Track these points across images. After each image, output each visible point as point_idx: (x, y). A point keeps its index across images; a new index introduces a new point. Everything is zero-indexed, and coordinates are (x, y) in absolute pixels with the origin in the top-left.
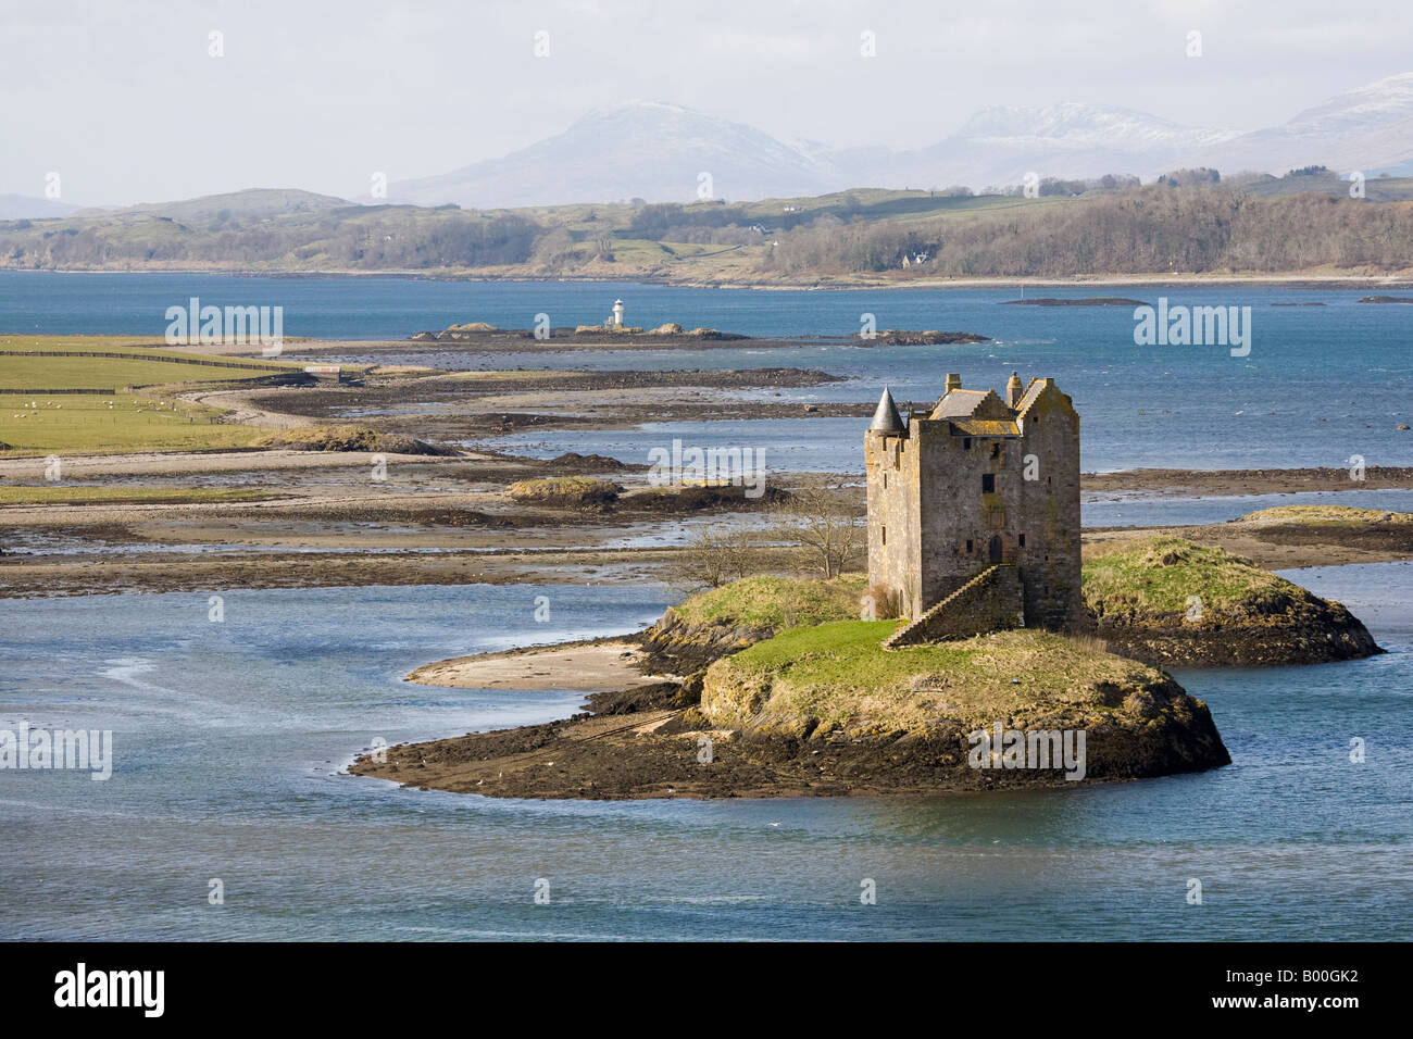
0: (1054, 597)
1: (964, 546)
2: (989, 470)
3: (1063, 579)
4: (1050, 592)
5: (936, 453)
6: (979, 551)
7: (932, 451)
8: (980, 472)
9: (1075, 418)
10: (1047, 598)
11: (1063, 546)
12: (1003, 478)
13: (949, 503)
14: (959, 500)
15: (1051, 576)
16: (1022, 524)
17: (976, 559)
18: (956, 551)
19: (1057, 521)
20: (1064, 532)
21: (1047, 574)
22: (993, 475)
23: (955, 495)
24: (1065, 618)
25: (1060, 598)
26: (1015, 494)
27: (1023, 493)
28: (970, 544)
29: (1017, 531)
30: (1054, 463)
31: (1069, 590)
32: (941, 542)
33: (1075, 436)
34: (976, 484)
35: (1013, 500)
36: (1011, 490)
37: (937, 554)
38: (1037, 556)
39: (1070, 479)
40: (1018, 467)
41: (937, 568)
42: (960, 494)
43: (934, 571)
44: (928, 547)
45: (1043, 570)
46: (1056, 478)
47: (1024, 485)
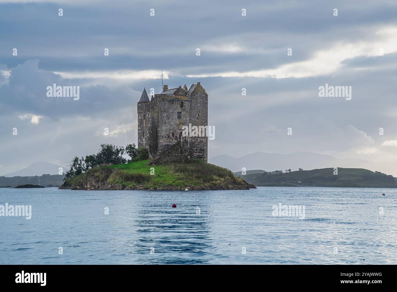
0: (199, 152)
1: (171, 135)
2: (180, 111)
3: (202, 147)
4: (198, 151)
5: (163, 104)
6: (176, 137)
7: (162, 104)
8: (176, 111)
9: (207, 95)
10: (196, 153)
12: (184, 114)
13: (167, 121)
14: (170, 120)
17: (175, 139)
18: (169, 136)
21: (197, 145)
22: (181, 112)
23: (169, 119)
24: (202, 159)
25: (201, 153)
26: (188, 119)
27: (190, 119)
28: (173, 134)
30: (200, 109)
31: (204, 150)
32: (164, 133)
33: (207, 101)
34: (176, 115)
35: (187, 121)
36: (186, 117)
37: (162, 137)
38: (194, 139)
39: (205, 115)
40: (189, 110)
41: (162, 142)
42: (170, 118)
43: (161, 143)
44: (160, 135)
45: (196, 144)
46: (200, 114)
47: (190, 116)
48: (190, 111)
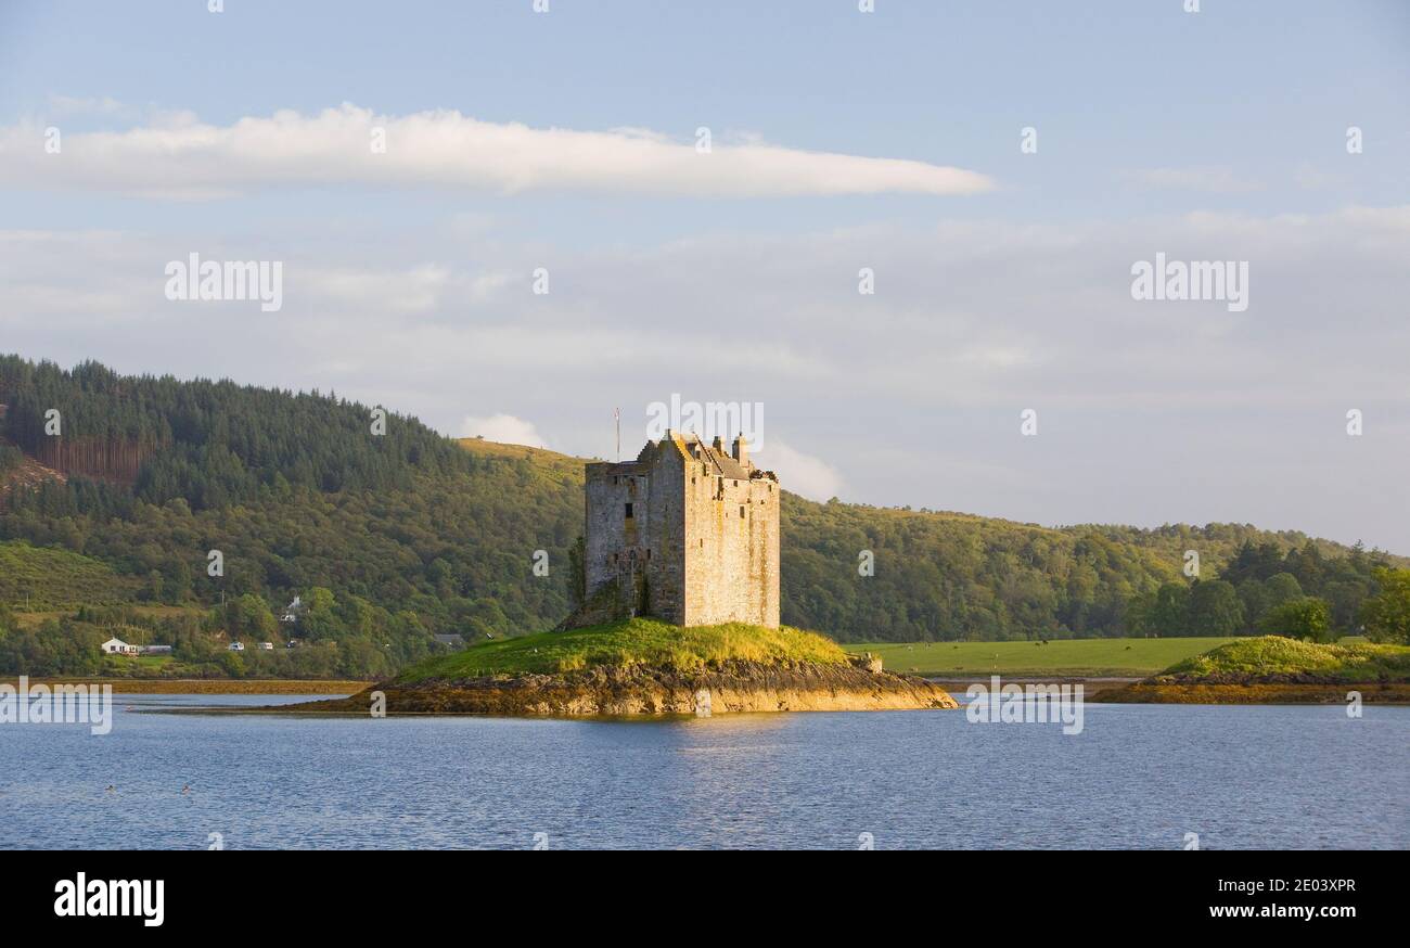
0: (667, 598)
1: (612, 558)
2: (628, 501)
3: (674, 584)
5: (595, 488)
6: (621, 562)
7: (593, 487)
8: (622, 503)
9: (683, 461)
10: (662, 599)
11: (674, 559)
12: (637, 507)
13: (603, 525)
14: (609, 523)
15: (667, 582)
16: (648, 541)
17: (618, 568)
18: (607, 562)
19: (669, 539)
20: (675, 548)
21: (664, 580)
22: (631, 504)
23: (607, 520)
24: (675, 614)
25: (671, 598)
26: (644, 518)
27: (649, 520)
28: (616, 556)
29: (645, 548)
30: (668, 494)
31: (677, 592)
32: (598, 555)
33: (682, 475)
34: (622, 511)
35: (643, 523)
36: (642, 515)
37: (594, 564)
38: (658, 566)
39: (679, 507)
40: (646, 498)
41: (596, 576)
42: (610, 518)
43: (593, 578)
44: (589, 559)
45: (661, 577)
46: (670, 507)
47: (649, 511)
48: (649, 499)
